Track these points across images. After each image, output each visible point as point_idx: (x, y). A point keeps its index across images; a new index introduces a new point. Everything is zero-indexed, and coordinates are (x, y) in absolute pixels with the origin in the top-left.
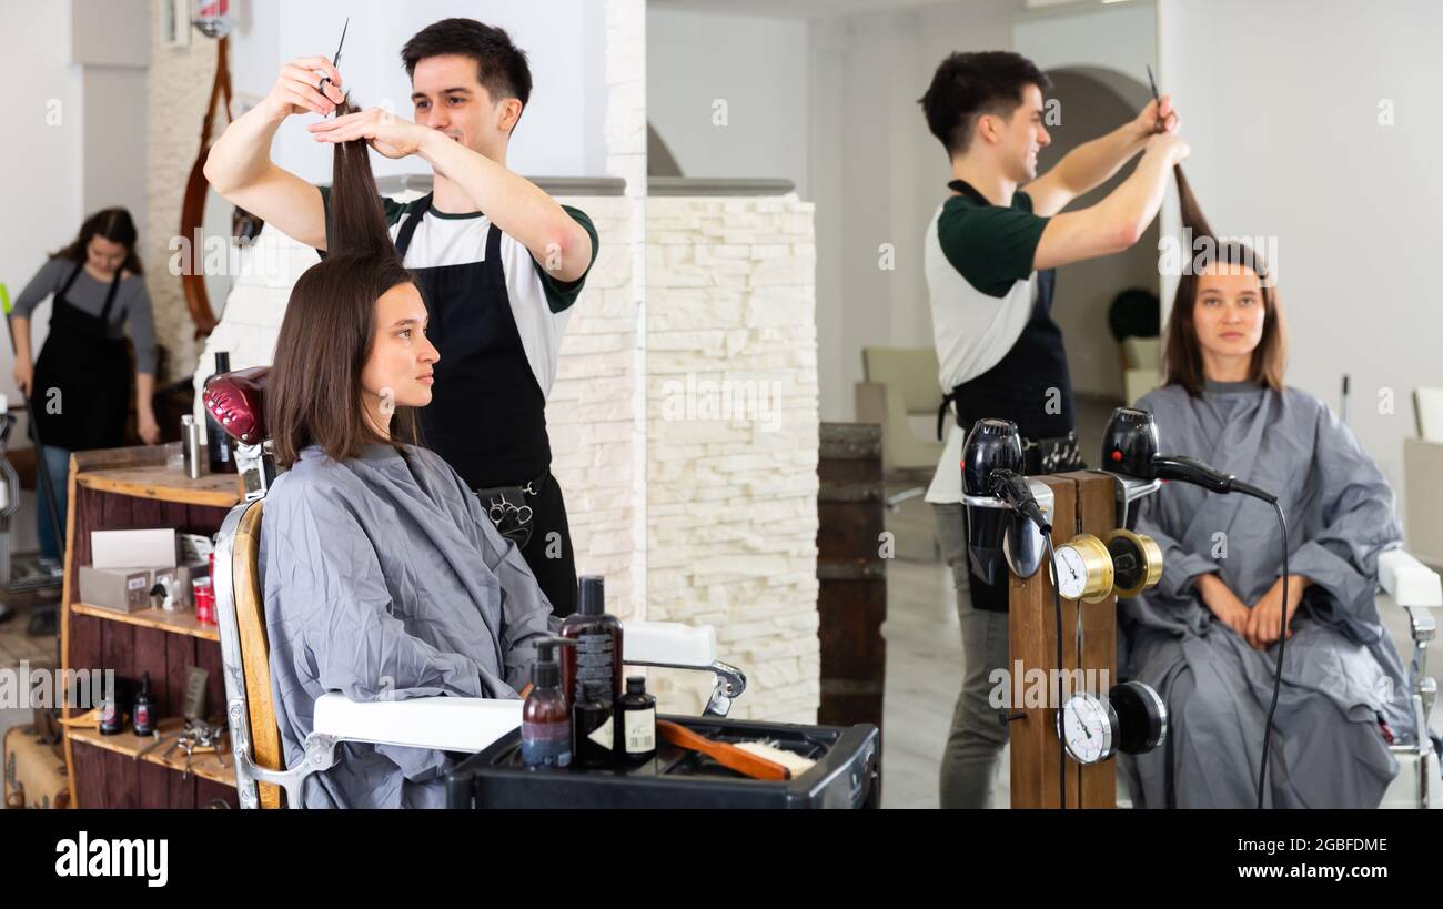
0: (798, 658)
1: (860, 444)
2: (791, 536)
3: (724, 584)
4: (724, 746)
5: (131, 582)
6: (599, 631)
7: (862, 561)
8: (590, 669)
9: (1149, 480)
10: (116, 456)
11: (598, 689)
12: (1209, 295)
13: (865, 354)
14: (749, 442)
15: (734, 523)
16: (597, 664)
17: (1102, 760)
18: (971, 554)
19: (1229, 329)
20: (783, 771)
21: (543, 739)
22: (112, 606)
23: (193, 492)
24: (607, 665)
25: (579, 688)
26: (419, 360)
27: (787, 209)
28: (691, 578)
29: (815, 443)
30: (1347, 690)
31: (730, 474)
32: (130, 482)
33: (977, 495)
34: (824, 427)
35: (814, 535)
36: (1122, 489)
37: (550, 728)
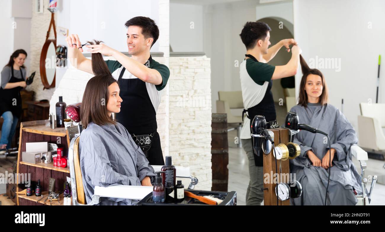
0: (206, 174)
1: (221, 119)
2: (205, 143)
3: (188, 155)
4: (201, 197)
5: (36, 156)
6: (170, 169)
7: (222, 149)
8: (168, 179)
9: (297, 130)
10: (32, 123)
11: (171, 183)
12: (309, 82)
13: (219, 93)
14: (194, 119)
15: (191, 140)
16: (170, 177)
17: (287, 200)
18: (254, 149)
19: (314, 91)
20: (216, 203)
21: (158, 196)
22: (31, 162)
23: (54, 133)
24: (173, 178)
25: (166, 183)
26: (117, 101)
27: (204, 59)
28: (180, 154)
29: (211, 119)
30: (345, 181)
31: (190, 127)
32: (37, 130)
33: (255, 134)
34: (213, 114)
35: (210, 142)
36: (290, 132)
37: (160, 193)
